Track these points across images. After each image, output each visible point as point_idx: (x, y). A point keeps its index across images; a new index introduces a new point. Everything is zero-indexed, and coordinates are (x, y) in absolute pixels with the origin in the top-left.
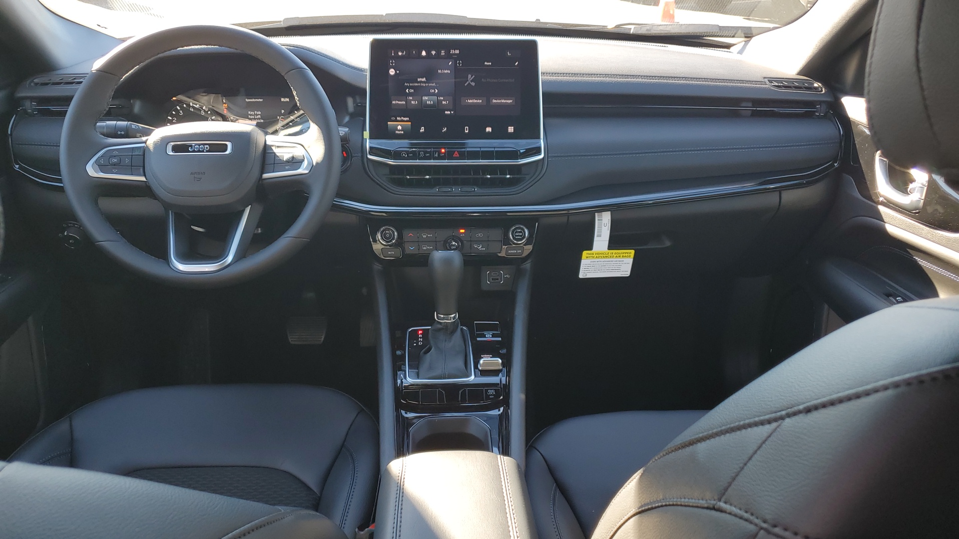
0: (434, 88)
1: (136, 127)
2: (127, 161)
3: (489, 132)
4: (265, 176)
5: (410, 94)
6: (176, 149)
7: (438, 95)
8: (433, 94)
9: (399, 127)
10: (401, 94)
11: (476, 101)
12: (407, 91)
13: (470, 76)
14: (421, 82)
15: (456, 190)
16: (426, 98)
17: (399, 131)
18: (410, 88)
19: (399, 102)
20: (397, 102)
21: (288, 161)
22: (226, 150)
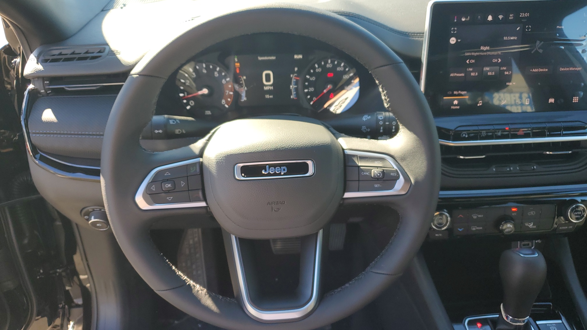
0: (497, 57)
1: (174, 122)
2: (183, 184)
3: (551, 103)
4: (347, 195)
5: (470, 65)
7: (500, 65)
8: (496, 64)
9: (456, 102)
10: (461, 64)
11: (541, 70)
12: (467, 62)
13: (538, 42)
14: (483, 51)
15: (512, 168)
16: (488, 69)
17: (455, 105)
18: (471, 57)
19: (458, 75)
20: (455, 74)
22: (307, 171)
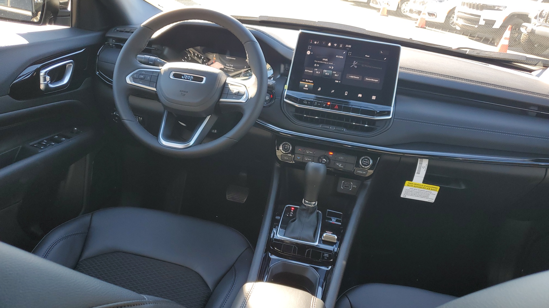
0: (331, 65)
1: (159, 61)
2: (149, 78)
3: (360, 97)
4: (222, 100)
5: (316, 67)
6: (175, 76)
7: (333, 70)
8: (330, 69)
9: (306, 86)
10: (312, 66)
11: (355, 77)
12: (315, 65)
13: (355, 62)
14: (324, 61)
15: (332, 128)
16: (326, 71)
17: (306, 88)
18: (317, 63)
19: (309, 71)
20: (308, 71)
21: (235, 94)
22: (202, 81)
